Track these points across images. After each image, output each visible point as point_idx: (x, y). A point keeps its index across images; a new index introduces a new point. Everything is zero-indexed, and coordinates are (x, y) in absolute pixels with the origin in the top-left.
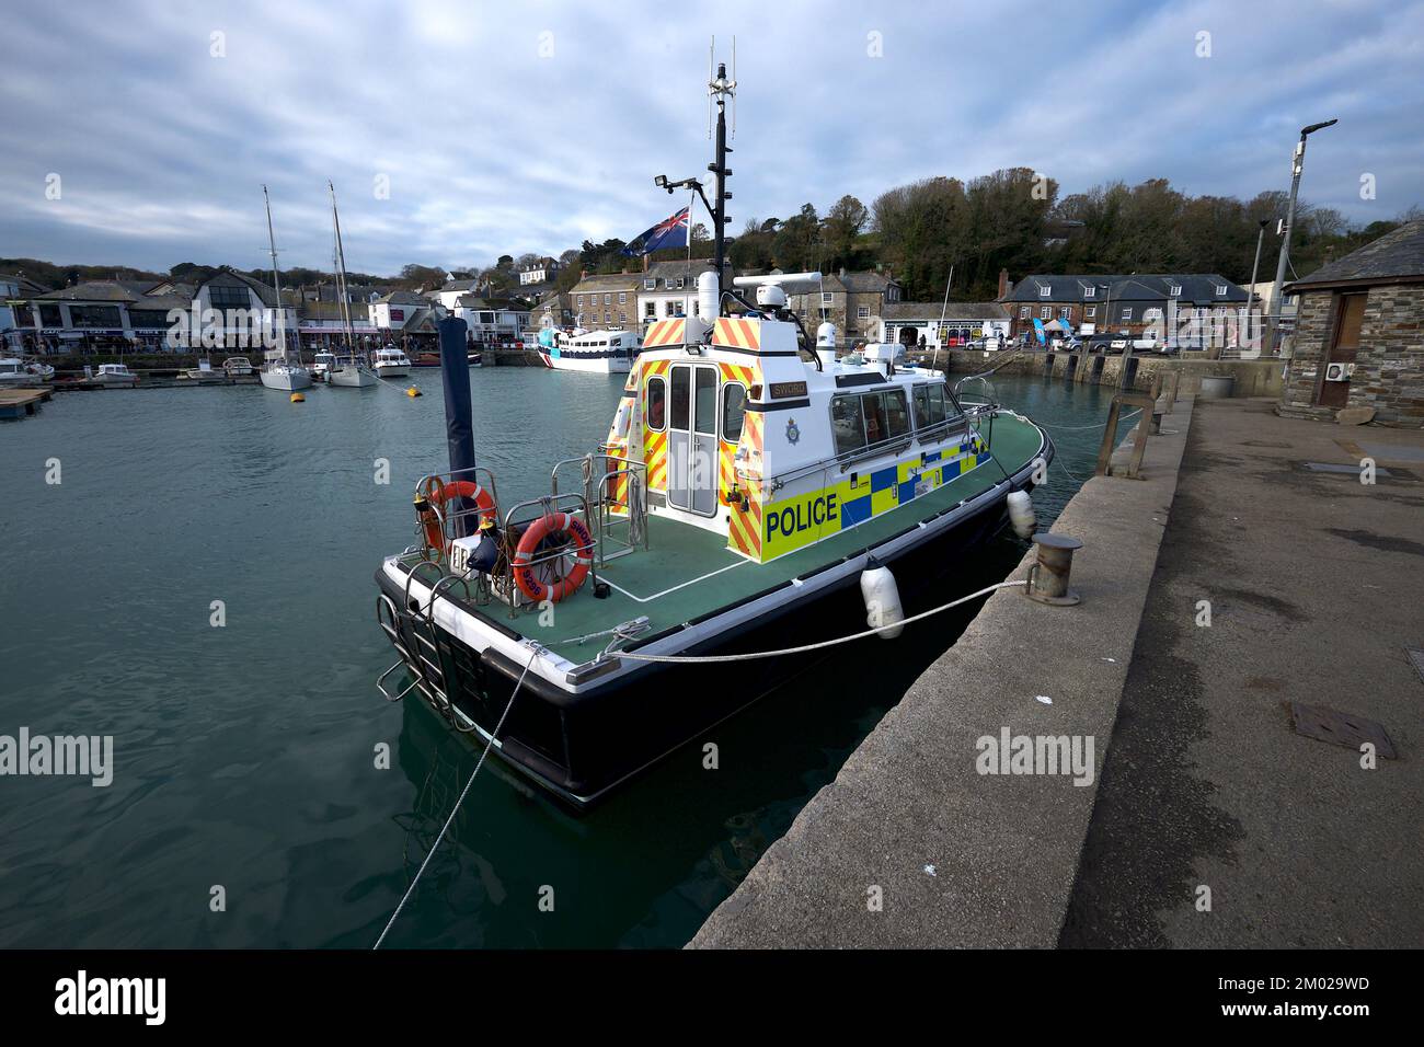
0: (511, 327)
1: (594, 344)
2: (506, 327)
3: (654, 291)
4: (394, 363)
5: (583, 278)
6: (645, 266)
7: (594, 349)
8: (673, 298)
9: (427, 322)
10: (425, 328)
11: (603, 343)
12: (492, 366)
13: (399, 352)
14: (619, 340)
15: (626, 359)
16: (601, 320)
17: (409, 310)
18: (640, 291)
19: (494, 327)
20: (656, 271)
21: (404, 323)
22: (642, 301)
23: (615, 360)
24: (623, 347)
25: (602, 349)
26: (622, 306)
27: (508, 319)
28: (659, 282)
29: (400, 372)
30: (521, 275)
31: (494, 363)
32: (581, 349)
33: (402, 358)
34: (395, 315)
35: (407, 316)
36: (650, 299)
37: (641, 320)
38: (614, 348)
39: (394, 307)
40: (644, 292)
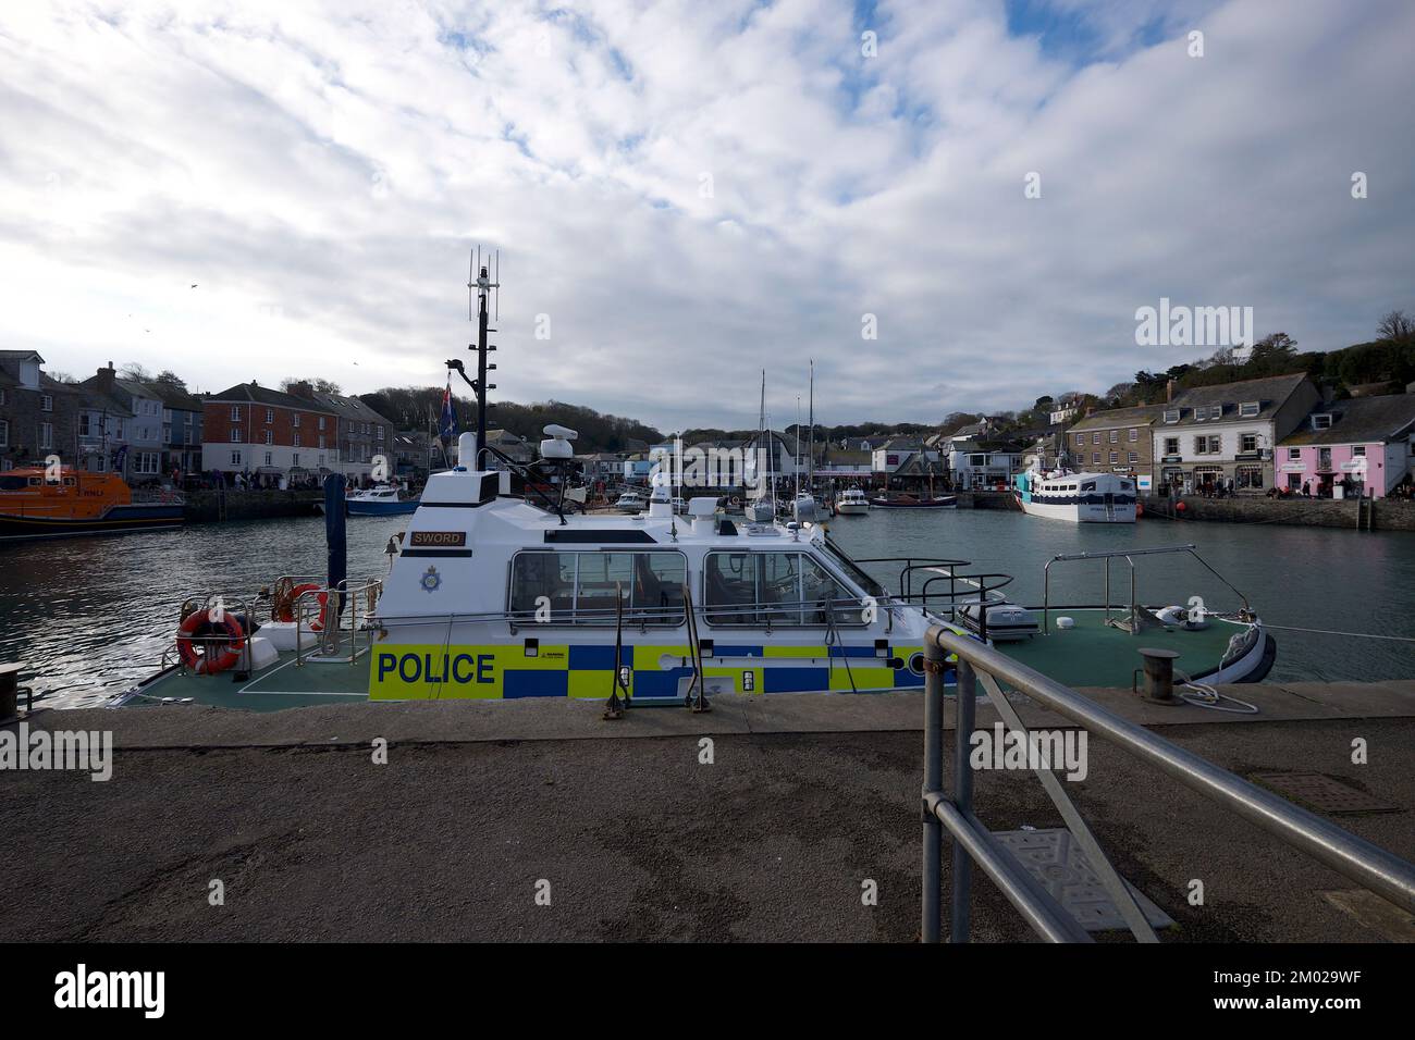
0: (1002, 469)
1: (1063, 488)
2: (997, 469)
3: (1176, 424)
4: (853, 503)
5: (1088, 415)
6: (1169, 396)
7: (1063, 494)
8: (1205, 432)
9: (916, 466)
10: (913, 471)
11: (1073, 487)
12: (970, 508)
13: (860, 493)
14: (1093, 484)
15: (1103, 506)
16: (1104, 460)
17: (903, 455)
18: (1157, 424)
19: (983, 469)
20: (1184, 399)
21: (898, 467)
22: (1160, 438)
23: (1087, 507)
24: (1100, 491)
25: (1071, 493)
26: (1133, 443)
27: (1000, 461)
28: (1185, 413)
29: (858, 510)
30: (1052, 415)
31: (972, 504)
32: (1051, 493)
33: (862, 498)
34: (891, 460)
35: (901, 462)
36: (1171, 434)
37: (1158, 459)
38: (1086, 493)
39: (891, 453)
40: (1163, 426)
